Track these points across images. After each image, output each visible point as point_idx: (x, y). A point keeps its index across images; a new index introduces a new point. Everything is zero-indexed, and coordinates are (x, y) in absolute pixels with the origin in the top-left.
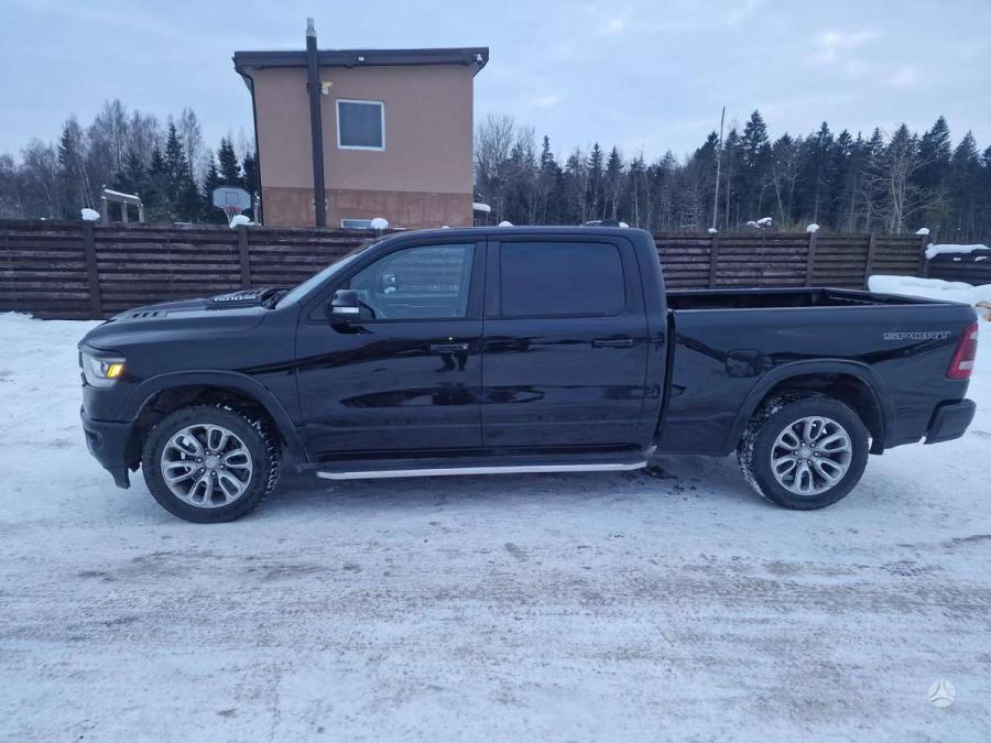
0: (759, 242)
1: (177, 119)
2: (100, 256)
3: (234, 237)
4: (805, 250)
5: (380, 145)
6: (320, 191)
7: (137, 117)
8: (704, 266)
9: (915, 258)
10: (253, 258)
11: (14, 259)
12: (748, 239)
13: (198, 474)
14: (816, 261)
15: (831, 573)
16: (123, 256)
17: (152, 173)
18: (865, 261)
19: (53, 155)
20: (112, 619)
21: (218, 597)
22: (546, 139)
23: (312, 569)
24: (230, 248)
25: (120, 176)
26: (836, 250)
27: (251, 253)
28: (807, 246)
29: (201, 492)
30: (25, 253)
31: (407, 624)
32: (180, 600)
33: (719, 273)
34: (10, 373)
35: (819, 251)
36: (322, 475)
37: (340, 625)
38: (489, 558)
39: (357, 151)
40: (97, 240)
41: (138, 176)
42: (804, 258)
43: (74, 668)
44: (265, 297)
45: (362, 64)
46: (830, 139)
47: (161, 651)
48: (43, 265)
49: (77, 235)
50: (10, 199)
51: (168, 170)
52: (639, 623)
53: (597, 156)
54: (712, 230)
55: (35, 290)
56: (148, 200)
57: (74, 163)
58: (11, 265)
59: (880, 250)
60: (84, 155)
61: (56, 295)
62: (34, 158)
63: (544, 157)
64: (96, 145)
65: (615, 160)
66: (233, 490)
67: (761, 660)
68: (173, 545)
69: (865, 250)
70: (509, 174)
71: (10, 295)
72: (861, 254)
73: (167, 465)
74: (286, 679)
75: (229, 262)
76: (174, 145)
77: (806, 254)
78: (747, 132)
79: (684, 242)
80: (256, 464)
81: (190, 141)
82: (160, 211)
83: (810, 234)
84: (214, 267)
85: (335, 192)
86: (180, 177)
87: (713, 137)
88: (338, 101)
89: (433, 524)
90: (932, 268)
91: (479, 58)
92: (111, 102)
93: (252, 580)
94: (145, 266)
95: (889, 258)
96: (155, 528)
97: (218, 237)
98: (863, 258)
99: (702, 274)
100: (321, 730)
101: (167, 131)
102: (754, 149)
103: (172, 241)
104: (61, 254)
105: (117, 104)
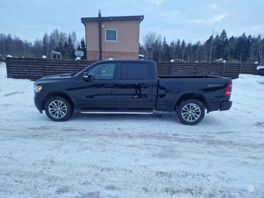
0: (209, 65)
1: (71, 33)
2: (46, 66)
3: (76, 63)
4: (222, 67)
5: (116, 40)
6: (101, 52)
7: (61, 33)
8: (194, 71)
9: (254, 70)
10: (81, 67)
11: (27, 67)
12: (206, 64)
13: (56, 111)
14: (225, 70)
15: (186, 136)
16: (52, 67)
17: (64, 47)
18: (239, 70)
19: (41, 43)
20: (34, 135)
21: (55, 133)
22: (165, 38)
23: (75, 130)
24: (76, 65)
25: (57, 48)
26: (231, 67)
27: (80, 66)
28: (223, 66)
29: (56, 115)
30: (30, 66)
31: (90, 139)
32: (47, 133)
33: (198, 73)
34: (24, 92)
35: (226, 67)
36: (82, 112)
37: (77, 139)
38: (113, 130)
39: (110, 42)
40: (46, 63)
41: (61, 48)
42: (222, 69)
43: (24, 142)
44: (72, 75)
45: (112, 20)
46: (245, 37)
47: (41, 140)
48: (34, 68)
49: (41, 62)
50: (31, 53)
51: (68, 46)
52: (138, 142)
53: (178, 42)
54: (197, 62)
55: (32, 74)
56: (63, 54)
57: (46, 45)
58: (27, 68)
59: (243, 68)
60: (49, 43)
61: (36, 75)
62: (37, 43)
63: (164, 42)
64: (51, 40)
65: (183, 43)
66: (63, 115)
67: (159, 149)
68: (50, 125)
69: (239, 67)
70: (154, 47)
71: (26, 75)
72: (238, 68)
73: (50, 109)
74: (63, 146)
75: (75, 68)
76: (70, 40)
77: (223, 68)
78: (221, 35)
79: (189, 65)
80: (68, 109)
81: (74, 39)
82: (66, 57)
83: (224, 63)
84: (72, 69)
85: (104, 52)
86: (71, 48)
87: (212, 37)
88: (106, 29)
89: (104, 124)
90: (258, 73)
91: (141, 18)
92: (55, 30)
93: (63, 131)
94: (56, 69)
95: (246, 70)
96: (47, 122)
97: (73, 62)
98: (239, 69)
99: (194, 73)
100: (66, 153)
101: (69, 37)
102: (223, 40)
103: (63, 63)
104: (37, 66)
105: (57, 30)
